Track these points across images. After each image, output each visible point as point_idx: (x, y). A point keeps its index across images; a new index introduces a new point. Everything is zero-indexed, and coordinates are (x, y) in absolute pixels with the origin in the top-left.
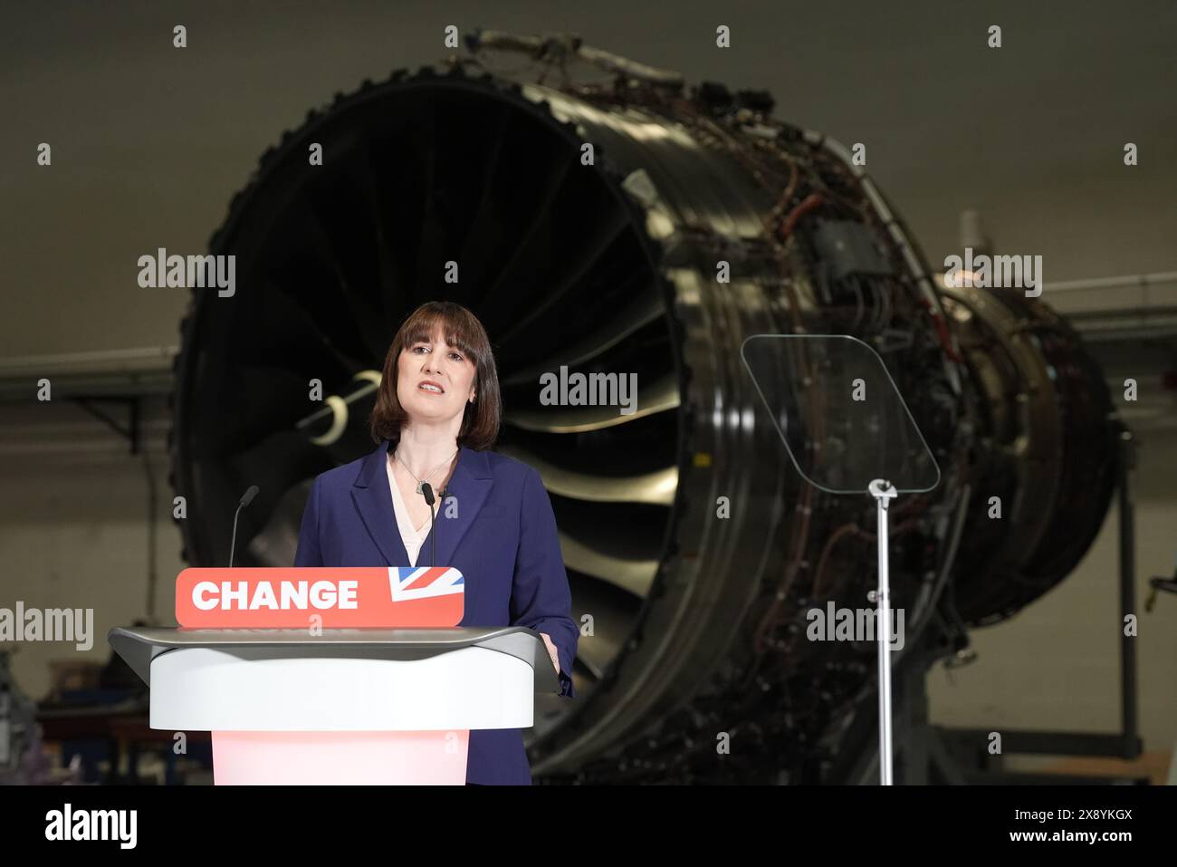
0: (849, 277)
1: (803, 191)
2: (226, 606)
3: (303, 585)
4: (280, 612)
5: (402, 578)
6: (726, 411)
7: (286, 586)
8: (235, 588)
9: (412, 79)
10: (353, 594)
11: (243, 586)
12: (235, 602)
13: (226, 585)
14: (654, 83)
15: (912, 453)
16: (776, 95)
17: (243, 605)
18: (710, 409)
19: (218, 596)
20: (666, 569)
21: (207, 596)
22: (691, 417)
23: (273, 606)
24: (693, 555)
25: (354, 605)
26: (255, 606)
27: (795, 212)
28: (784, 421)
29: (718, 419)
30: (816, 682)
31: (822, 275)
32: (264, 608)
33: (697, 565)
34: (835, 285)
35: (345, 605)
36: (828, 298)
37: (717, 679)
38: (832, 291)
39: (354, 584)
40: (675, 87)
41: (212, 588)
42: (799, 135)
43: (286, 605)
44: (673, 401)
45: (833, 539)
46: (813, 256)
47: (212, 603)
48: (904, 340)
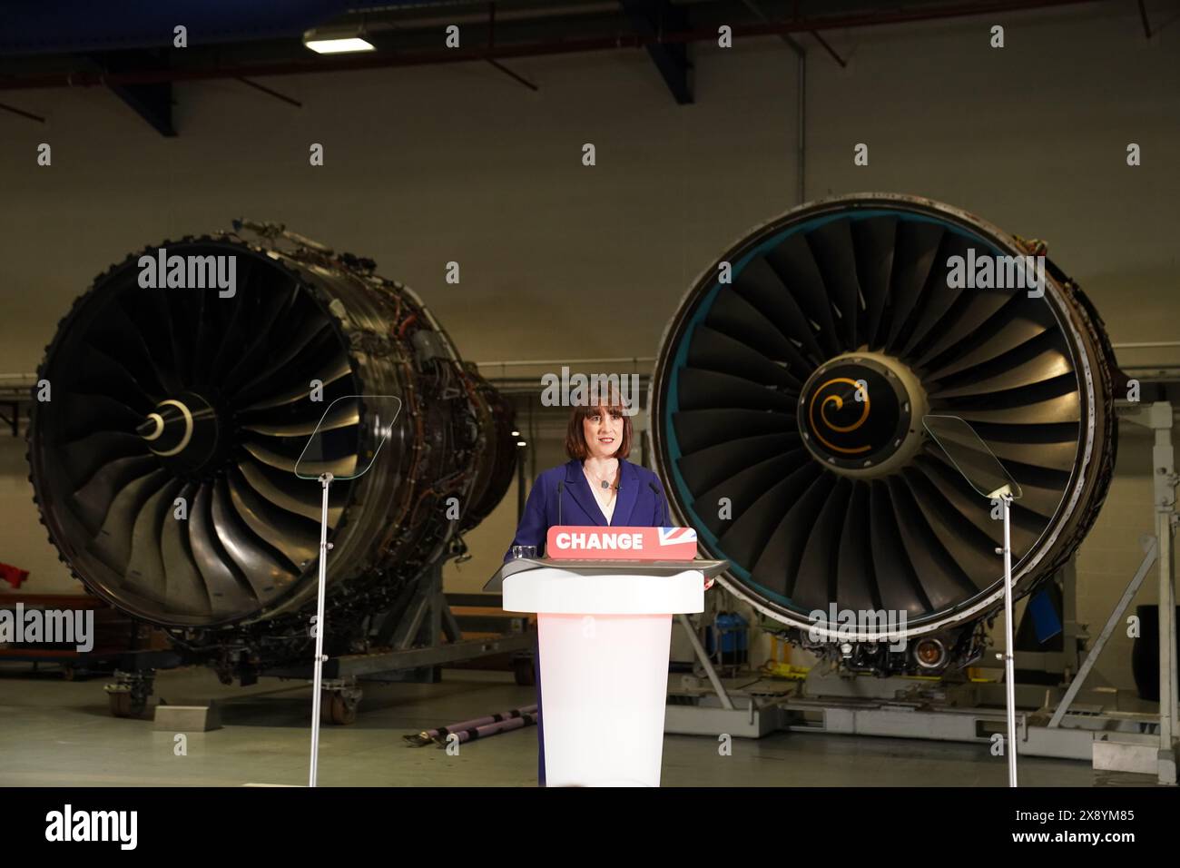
0: (431, 360)
1: (404, 313)
2: (574, 547)
3: (614, 536)
4: (602, 550)
5: (665, 533)
6: (380, 428)
7: (605, 536)
8: (578, 537)
9: (196, 242)
10: (640, 542)
11: (583, 536)
12: (578, 545)
13: (574, 535)
14: (320, 251)
15: (455, 452)
16: (376, 260)
17: (583, 547)
18: (373, 427)
19: (570, 541)
20: (348, 512)
21: (564, 541)
22: (366, 430)
23: (599, 547)
24: (360, 505)
25: (640, 547)
26: (589, 547)
27: (404, 324)
28: (402, 434)
29: (376, 431)
30: (399, 571)
31: (418, 357)
32: (594, 548)
33: (362, 510)
34: (424, 363)
35: (636, 547)
36: (421, 370)
37: (357, 569)
38: (423, 366)
39: (640, 536)
40: (329, 253)
41: (566, 536)
42: (392, 284)
43: (605, 547)
44: (355, 419)
45: (421, 497)
46: (413, 349)
47: (566, 545)
48: (455, 393)
